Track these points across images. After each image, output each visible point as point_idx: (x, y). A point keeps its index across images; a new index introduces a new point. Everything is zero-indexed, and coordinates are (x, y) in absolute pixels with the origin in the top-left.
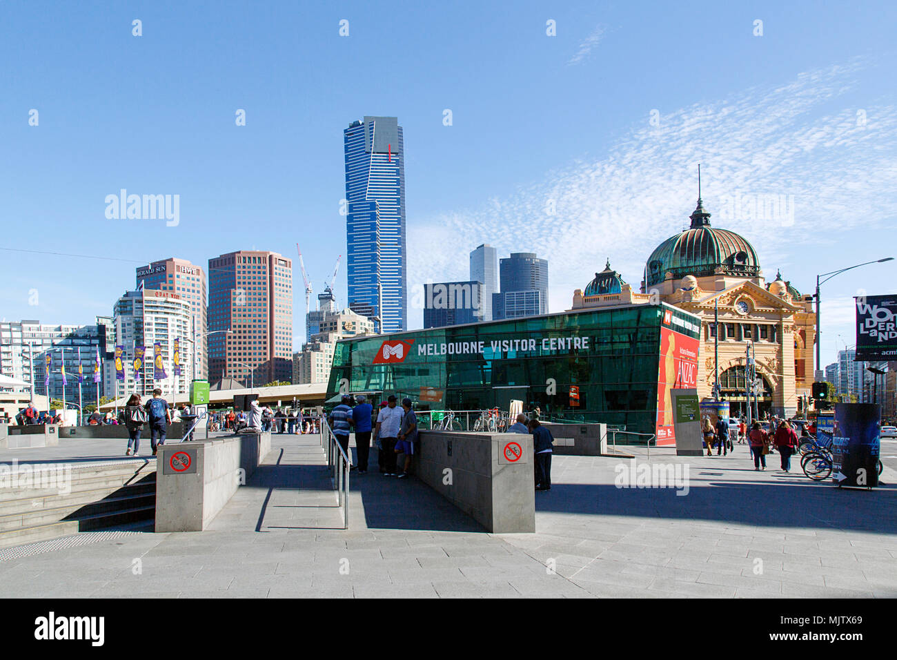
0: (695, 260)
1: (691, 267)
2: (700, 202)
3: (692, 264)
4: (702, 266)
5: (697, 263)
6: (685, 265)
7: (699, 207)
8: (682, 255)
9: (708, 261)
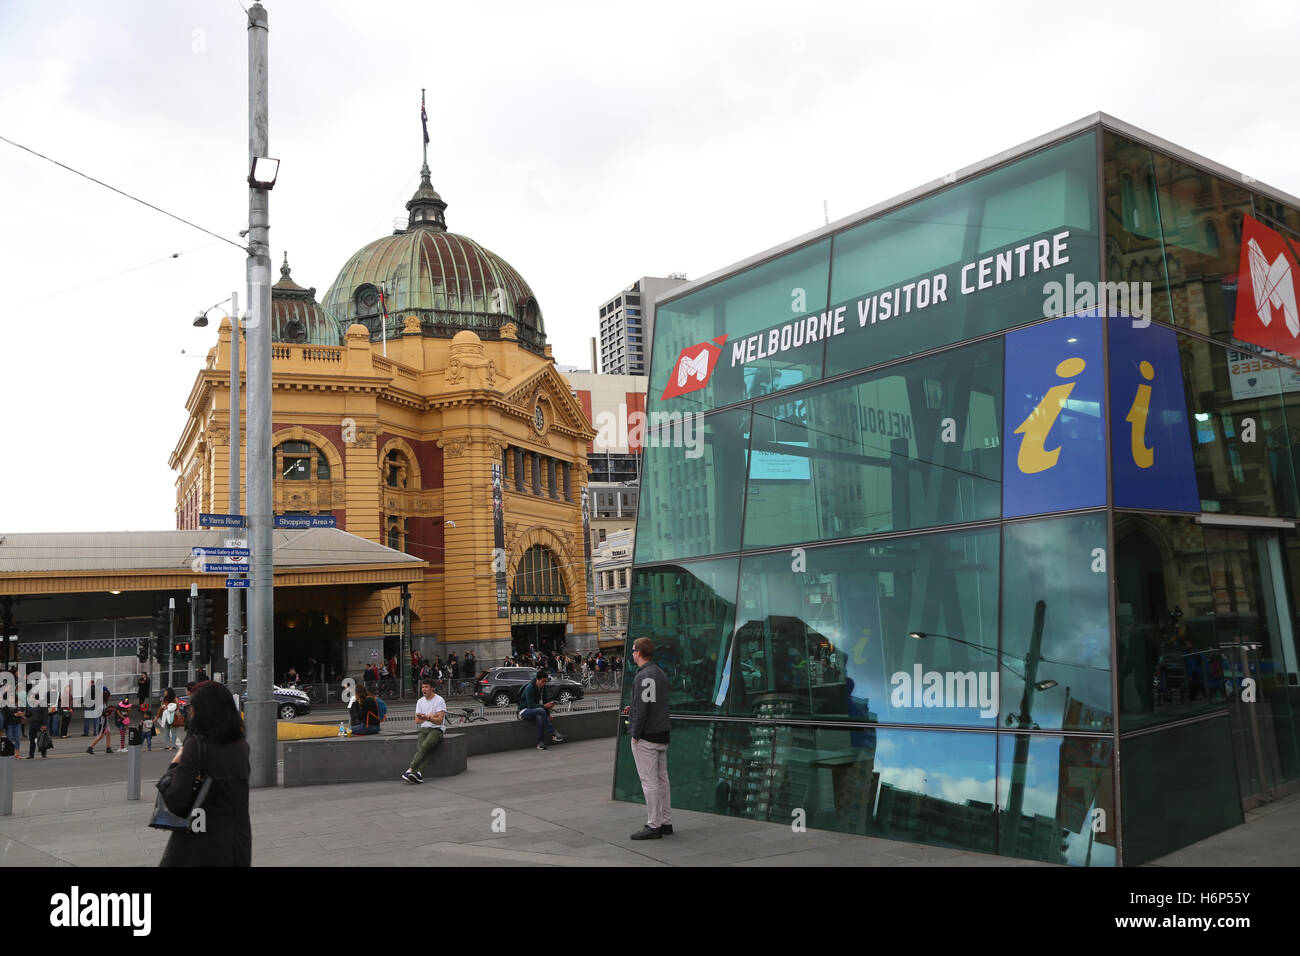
0: (462, 301)
1: (457, 313)
2: (426, 174)
3: (456, 307)
4: (477, 314)
5: (467, 308)
6: (443, 307)
7: (426, 184)
8: (436, 282)
9: (486, 304)
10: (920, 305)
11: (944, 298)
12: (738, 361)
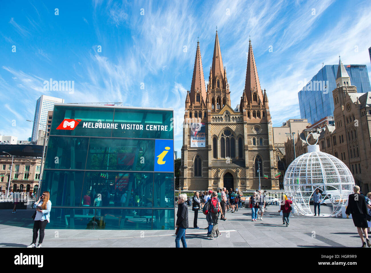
10: (137, 129)
11: (142, 129)
12: (85, 127)
